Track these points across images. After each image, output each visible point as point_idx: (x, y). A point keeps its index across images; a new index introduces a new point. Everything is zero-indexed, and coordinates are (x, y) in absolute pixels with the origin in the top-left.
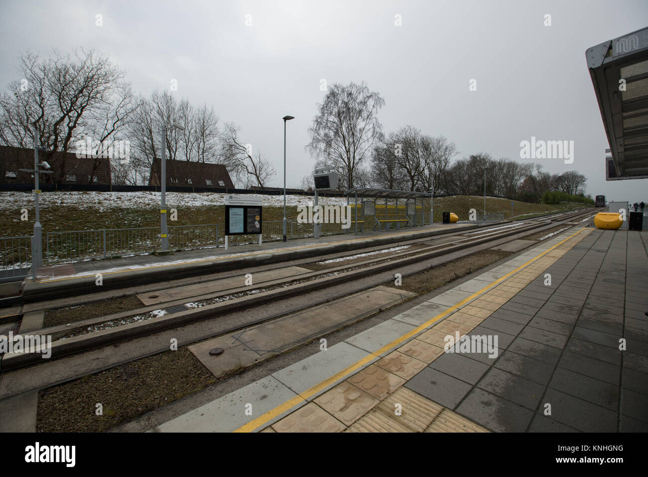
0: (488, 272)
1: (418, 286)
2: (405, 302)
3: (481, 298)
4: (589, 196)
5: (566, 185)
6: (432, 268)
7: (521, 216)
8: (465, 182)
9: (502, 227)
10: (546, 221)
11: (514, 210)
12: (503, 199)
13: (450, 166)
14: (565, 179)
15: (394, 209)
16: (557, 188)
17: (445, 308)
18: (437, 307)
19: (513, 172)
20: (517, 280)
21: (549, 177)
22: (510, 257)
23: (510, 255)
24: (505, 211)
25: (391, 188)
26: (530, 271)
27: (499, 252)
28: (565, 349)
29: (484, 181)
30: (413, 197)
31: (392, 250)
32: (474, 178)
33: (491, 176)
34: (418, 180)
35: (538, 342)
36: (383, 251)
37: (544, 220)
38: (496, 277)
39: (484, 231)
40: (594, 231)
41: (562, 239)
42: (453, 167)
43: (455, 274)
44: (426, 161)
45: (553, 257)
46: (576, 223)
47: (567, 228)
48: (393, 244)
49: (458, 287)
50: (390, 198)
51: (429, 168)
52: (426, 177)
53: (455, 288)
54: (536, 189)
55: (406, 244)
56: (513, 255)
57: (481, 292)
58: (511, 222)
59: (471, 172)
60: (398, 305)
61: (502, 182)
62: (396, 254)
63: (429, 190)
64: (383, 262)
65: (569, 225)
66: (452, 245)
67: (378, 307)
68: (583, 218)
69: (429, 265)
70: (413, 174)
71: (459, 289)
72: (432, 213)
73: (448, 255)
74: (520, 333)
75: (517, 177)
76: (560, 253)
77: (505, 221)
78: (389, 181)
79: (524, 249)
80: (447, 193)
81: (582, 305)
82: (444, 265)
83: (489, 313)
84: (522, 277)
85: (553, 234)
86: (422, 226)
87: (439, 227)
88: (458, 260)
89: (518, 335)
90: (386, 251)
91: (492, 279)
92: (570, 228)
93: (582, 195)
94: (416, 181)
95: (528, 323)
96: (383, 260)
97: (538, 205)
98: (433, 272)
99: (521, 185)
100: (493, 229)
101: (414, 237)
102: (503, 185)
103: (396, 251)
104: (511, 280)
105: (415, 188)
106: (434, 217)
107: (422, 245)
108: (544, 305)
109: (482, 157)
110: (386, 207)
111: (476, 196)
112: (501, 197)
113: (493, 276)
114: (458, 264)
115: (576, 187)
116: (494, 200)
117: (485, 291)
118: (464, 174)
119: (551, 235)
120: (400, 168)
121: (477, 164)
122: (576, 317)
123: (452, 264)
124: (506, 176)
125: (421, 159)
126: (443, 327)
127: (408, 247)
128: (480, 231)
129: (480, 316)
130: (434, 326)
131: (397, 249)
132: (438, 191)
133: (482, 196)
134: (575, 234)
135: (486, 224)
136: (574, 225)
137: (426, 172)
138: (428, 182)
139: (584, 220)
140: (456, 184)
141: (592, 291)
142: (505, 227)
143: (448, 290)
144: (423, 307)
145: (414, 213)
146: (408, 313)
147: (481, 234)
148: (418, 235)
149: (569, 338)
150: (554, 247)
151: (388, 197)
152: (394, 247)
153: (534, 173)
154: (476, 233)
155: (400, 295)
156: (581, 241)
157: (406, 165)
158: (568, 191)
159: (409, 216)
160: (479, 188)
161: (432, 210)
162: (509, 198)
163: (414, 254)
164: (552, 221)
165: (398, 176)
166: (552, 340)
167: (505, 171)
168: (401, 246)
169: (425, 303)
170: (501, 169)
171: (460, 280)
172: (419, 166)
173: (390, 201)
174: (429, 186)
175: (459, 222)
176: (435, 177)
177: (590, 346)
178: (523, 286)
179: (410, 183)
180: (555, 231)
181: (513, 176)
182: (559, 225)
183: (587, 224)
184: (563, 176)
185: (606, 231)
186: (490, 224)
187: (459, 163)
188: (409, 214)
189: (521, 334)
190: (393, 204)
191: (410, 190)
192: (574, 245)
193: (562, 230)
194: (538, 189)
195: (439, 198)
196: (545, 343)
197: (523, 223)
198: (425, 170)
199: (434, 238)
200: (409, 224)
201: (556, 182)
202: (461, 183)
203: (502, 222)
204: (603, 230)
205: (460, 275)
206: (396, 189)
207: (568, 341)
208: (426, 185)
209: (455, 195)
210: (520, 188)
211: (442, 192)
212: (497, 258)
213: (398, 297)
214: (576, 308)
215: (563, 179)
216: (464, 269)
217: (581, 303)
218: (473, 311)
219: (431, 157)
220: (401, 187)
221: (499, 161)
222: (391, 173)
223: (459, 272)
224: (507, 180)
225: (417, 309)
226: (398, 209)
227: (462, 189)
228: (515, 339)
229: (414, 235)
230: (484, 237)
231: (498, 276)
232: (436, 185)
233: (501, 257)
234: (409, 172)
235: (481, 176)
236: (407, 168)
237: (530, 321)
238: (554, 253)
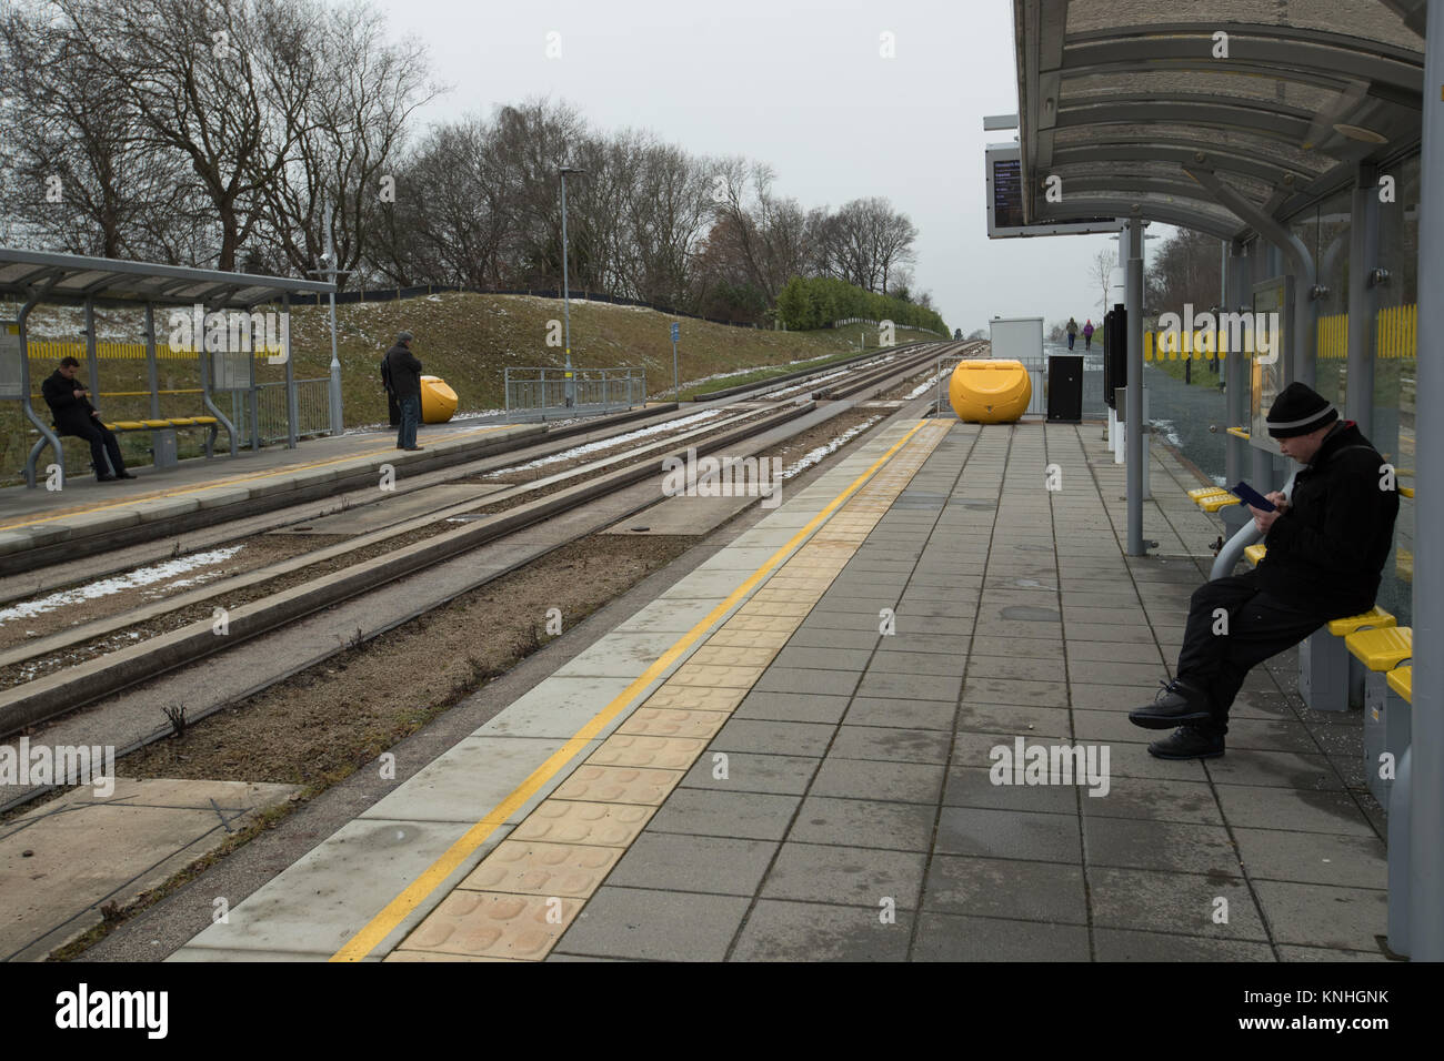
0: (609, 636)
1: (301, 745)
2: (247, 838)
3: (598, 757)
4: (925, 299)
5: (854, 255)
6: (361, 647)
7: (706, 384)
8: (476, 227)
9: (643, 433)
10: (798, 400)
11: (683, 356)
12: (638, 310)
13: (406, 150)
14: (851, 228)
15: (137, 363)
16: (824, 264)
17: (446, 833)
18: (411, 833)
19: (669, 193)
20: (726, 655)
21: (797, 220)
22: (685, 560)
23: (684, 550)
24: (647, 362)
25: (110, 251)
26: (769, 609)
27: (640, 540)
28: (920, 904)
29: (558, 228)
30: (237, 297)
31: (143, 577)
32: (517, 215)
33: (587, 207)
34: (255, 215)
35: (830, 903)
36: (94, 591)
37: (786, 397)
38: (647, 652)
39: (573, 454)
40: (951, 432)
41: (856, 467)
42: (422, 154)
43: (473, 662)
44: (291, 121)
45: (839, 543)
46: (894, 404)
47: (866, 426)
48: (144, 548)
49: (495, 721)
50: (112, 303)
51: (307, 154)
52: (294, 200)
53: (485, 729)
54: (752, 269)
55: (213, 540)
56: (695, 552)
57: (597, 728)
58: (675, 408)
59: (503, 186)
60: (207, 864)
61: (630, 232)
62: (168, 596)
63: (310, 265)
64: (102, 650)
65: (873, 411)
66: (441, 526)
67: (95, 899)
68: (911, 382)
69: (348, 635)
70: (226, 182)
71: (498, 732)
72: (336, 378)
73: (427, 578)
74: (764, 880)
75: (684, 216)
76: (858, 524)
77: (651, 406)
78: (98, 211)
79: (731, 520)
80: (401, 280)
81: (950, 718)
82: (415, 624)
83: (636, 818)
84: (741, 638)
85: (823, 451)
86: (289, 444)
87: (375, 446)
88: (474, 593)
89: (758, 890)
90: (111, 587)
91: (633, 666)
92: (876, 423)
93: (903, 295)
94: (242, 220)
95: (789, 828)
96: (100, 637)
97: (766, 334)
98: (369, 665)
99: (702, 251)
100: (606, 444)
101: (257, 503)
102: (635, 250)
103: (166, 580)
104: (705, 659)
105: (240, 255)
106: (347, 400)
107: (302, 537)
108: (830, 745)
109: (546, 119)
110: (91, 350)
111: (527, 298)
112: (628, 301)
113: (634, 651)
114: (478, 613)
115: (885, 263)
116: (603, 316)
117: (610, 721)
118: (470, 190)
119: (818, 454)
120: (153, 144)
121: (528, 148)
122: (939, 770)
123: (452, 616)
124: (644, 210)
125: (263, 109)
126: (453, 930)
127: (228, 553)
128: (554, 453)
129: (605, 839)
130: (409, 933)
131: (171, 569)
132: (355, 274)
133: (553, 295)
134: (896, 447)
135: (578, 423)
136: (889, 413)
137: (295, 174)
138: (306, 226)
139: (917, 391)
140: (439, 241)
141: (973, 659)
142: (651, 431)
143: (450, 742)
144: (346, 850)
145: (244, 383)
146: (271, 896)
147: (561, 467)
148: (270, 490)
149: (930, 859)
150: (837, 503)
151: (96, 298)
152: (152, 564)
153: (748, 202)
154: (538, 463)
155: (214, 806)
156: (918, 472)
157: (186, 131)
158: (860, 278)
159: (223, 398)
160: (537, 258)
161: (335, 363)
162: (662, 305)
163: (268, 587)
164: (816, 397)
165: (141, 186)
166: (878, 881)
167: (639, 188)
168: (189, 553)
169: (354, 829)
170: (624, 178)
171: (495, 688)
172: (255, 142)
173: (109, 321)
174: (314, 247)
175: (466, 417)
176: (340, 198)
177: (996, 875)
178: (747, 677)
179: (213, 230)
180: (831, 438)
181: (671, 211)
182: (841, 415)
183: (929, 407)
184: (842, 219)
185: (988, 429)
186: (594, 420)
187: (446, 138)
188: (219, 384)
189: (769, 882)
190: (130, 339)
191: (215, 263)
192: (897, 488)
193: (851, 433)
194: (761, 269)
195: (363, 306)
196: (853, 900)
197: (717, 412)
198: (290, 166)
199: (355, 498)
200: (222, 441)
201: (821, 241)
202: (463, 235)
203: (639, 408)
204: (978, 427)
205: (494, 665)
206: (138, 252)
207: (926, 871)
208: (299, 239)
209: (437, 289)
210: (701, 262)
211: (375, 278)
212: (636, 567)
213: (207, 822)
214: (935, 735)
215: (844, 228)
216: (504, 636)
217: (948, 713)
218: (569, 823)
219: (313, 102)
220: (168, 248)
221: (613, 141)
222: (105, 174)
223: (490, 650)
224: (650, 227)
225: (316, 867)
226: (159, 365)
227: (466, 264)
228: (751, 907)
229: (254, 495)
230: (574, 481)
231: (652, 648)
232: (346, 243)
233: (652, 564)
234: (207, 170)
235: (547, 205)
236: (193, 149)
237: (793, 821)
238: (840, 529)
